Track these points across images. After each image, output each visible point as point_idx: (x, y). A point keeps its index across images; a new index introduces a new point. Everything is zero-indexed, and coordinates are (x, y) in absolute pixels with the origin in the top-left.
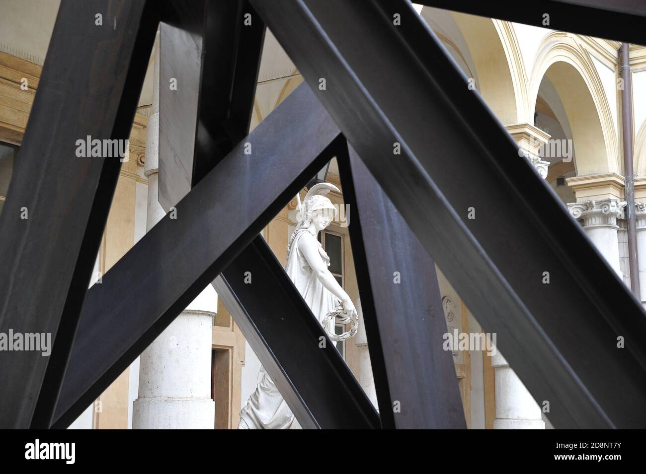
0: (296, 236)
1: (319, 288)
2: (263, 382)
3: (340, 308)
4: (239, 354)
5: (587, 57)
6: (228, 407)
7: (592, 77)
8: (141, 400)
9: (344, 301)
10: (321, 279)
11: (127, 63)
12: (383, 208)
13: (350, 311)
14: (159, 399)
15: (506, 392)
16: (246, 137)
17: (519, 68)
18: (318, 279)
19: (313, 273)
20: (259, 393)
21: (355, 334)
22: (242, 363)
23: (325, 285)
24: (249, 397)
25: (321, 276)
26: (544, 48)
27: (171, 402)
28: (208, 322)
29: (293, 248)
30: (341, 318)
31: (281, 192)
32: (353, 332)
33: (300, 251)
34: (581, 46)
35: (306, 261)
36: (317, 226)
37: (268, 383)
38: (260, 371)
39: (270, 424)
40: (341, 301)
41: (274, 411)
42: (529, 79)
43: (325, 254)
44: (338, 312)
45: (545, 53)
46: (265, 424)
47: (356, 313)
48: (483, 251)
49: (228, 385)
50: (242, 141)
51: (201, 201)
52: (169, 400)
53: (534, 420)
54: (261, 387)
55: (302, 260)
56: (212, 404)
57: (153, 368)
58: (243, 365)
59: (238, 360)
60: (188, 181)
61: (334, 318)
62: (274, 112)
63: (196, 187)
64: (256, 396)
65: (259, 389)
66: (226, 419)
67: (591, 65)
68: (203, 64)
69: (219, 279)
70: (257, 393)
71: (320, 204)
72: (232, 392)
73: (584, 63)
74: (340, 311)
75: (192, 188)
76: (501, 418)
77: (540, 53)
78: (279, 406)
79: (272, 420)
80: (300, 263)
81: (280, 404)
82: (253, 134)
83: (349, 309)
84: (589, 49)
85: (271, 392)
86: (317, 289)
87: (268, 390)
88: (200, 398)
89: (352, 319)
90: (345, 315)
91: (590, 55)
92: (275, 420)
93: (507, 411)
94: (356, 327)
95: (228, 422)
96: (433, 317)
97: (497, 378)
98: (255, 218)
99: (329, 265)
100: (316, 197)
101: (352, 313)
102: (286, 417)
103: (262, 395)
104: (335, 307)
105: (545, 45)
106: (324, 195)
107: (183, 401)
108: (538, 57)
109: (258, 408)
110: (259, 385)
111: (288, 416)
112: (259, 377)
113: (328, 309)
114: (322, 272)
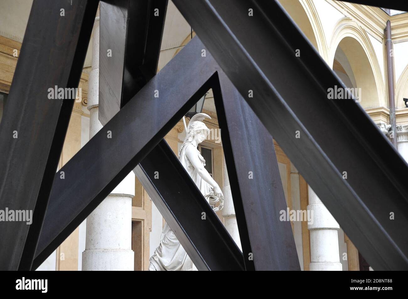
0: (183, 147)
1: (199, 180)
2: (164, 239)
3: (213, 192)
4: (148, 224)
5: (365, 34)
6: (141, 258)
7: (368, 46)
8: (87, 251)
9: (214, 188)
10: (200, 174)
11: (79, 26)
12: (243, 120)
13: (219, 194)
14: (99, 250)
15: (317, 245)
16: (155, 76)
17: (323, 41)
18: (198, 174)
19: (195, 170)
20: (161, 246)
21: (222, 208)
22: (150, 230)
23: (203, 177)
24: (155, 249)
25: (200, 172)
26: (338, 29)
27: (106, 252)
28: (129, 201)
29: (182, 154)
30: (213, 198)
31: (177, 110)
32: (221, 207)
33: (186, 156)
34: (361, 27)
35: (190, 163)
36: (197, 141)
37: (167, 240)
38: (162, 233)
39: (169, 266)
40: (213, 188)
41: (172, 257)
42: (329, 48)
43: (202, 158)
44: (211, 194)
45: (338, 31)
46: (166, 266)
47: (223, 195)
48: (311, 137)
49: (141, 244)
50: (152, 79)
51: (127, 117)
52: (105, 251)
53: (335, 262)
54: (163, 243)
55: (188, 161)
56: (132, 253)
57: (95, 231)
58: (151, 231)
59: (147, 227)
60: (118, 104)
61: (209, 198)
62: (172, 60)
63: (123, 108)
64: (160, 248)
65: (162, 244)
66: (140, 265)
67: (368, 39)
68: (128, 27)
69: (138, 168)
70: (160, 247)
71: (199, 127)
72: (144, 248)
73: (363, 38)
74: (212, 194)
75: (121, 109)
76: (314, 261)
77: (335, 32)
78: (175, 254)
79: (170, 264)
80: (187, 164)
81: (175, 253)
82: (160, 74)
83: (218, 193)
84: (366, 29)
85: (170, 246)
86: (198, 180)
87: (168, 244)
88: (124, 249)
89: (220, 198)
90: (216, 197)
91: (367, 32)
92: (172, 263)
93: (318, 257)
94: (223, 204)
95: (141, 267)
96: (276, 188)
97: (311, 236)
98: (161, 127)
99: (205, 165)
100: (196, 122)
101: (220, 195)
102: (179, 261)
103: (164, 248)
104: (209, 191)
105: (338, 26)
106: (201, 121)
107: (114, 251)
108: (334, 34)
109: (161, 256)
110: (162, 241)
111: (180, 261)
112: (162, 237)
113: (205, 193)
114: (201, 169)
